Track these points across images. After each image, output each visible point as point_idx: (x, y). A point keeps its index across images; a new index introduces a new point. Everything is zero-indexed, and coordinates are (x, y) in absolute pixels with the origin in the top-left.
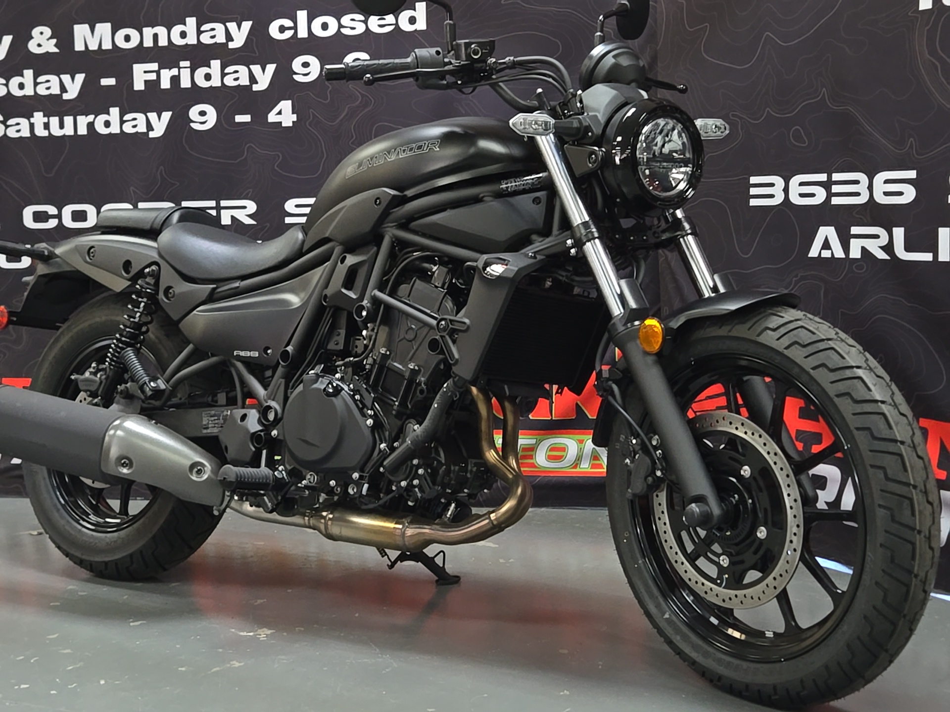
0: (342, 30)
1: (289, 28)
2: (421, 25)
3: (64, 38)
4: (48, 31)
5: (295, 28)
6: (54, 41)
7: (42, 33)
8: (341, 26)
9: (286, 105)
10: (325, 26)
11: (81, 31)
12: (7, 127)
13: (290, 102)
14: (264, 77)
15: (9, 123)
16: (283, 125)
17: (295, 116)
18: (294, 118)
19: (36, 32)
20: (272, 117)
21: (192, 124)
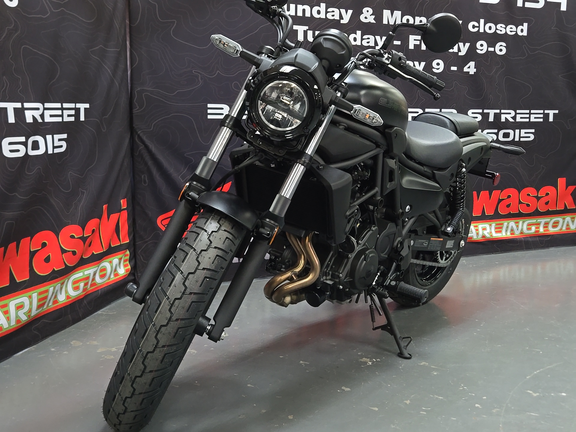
0: (497, 31)
1: (477, 27)
2: (525, 33)
3: (379, 16)
4: (371, 11)
5: (479, 27)
6: (374, 16)
7: (368, 11)
8: (496, 29)
9: (472, 64)
10: (490, 28)
11: (386, 13)
14: (464, 49)
16: (470, 73)
18: (475, 70)
19: (365, 10)
20: (466, 69)
21: (433, 69)
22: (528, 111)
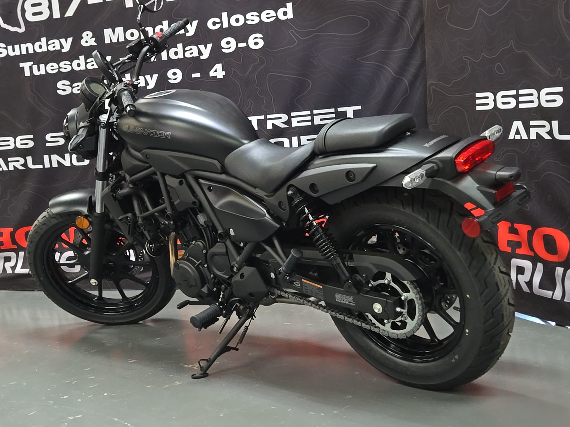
0: (247, 22)
1: (218, 23)
2: (290, 16)
3: (99, 37)
4: (90, 34)
5: (221, 22)
6: (94, 39)
7: (87, 35)
8: (246, 19)
9: (218, 67)
10: (237, 20)
11: (108, 32)
12: (73, 88)
13: (221, 64)
14: (206, 52)
15: (74, 85)
16: (218, 78)
17: (224, 72)
18: (224, 73)
19: (84, 34)
20: (212, 74)
21: (169, 80)
22: (309, 112)
